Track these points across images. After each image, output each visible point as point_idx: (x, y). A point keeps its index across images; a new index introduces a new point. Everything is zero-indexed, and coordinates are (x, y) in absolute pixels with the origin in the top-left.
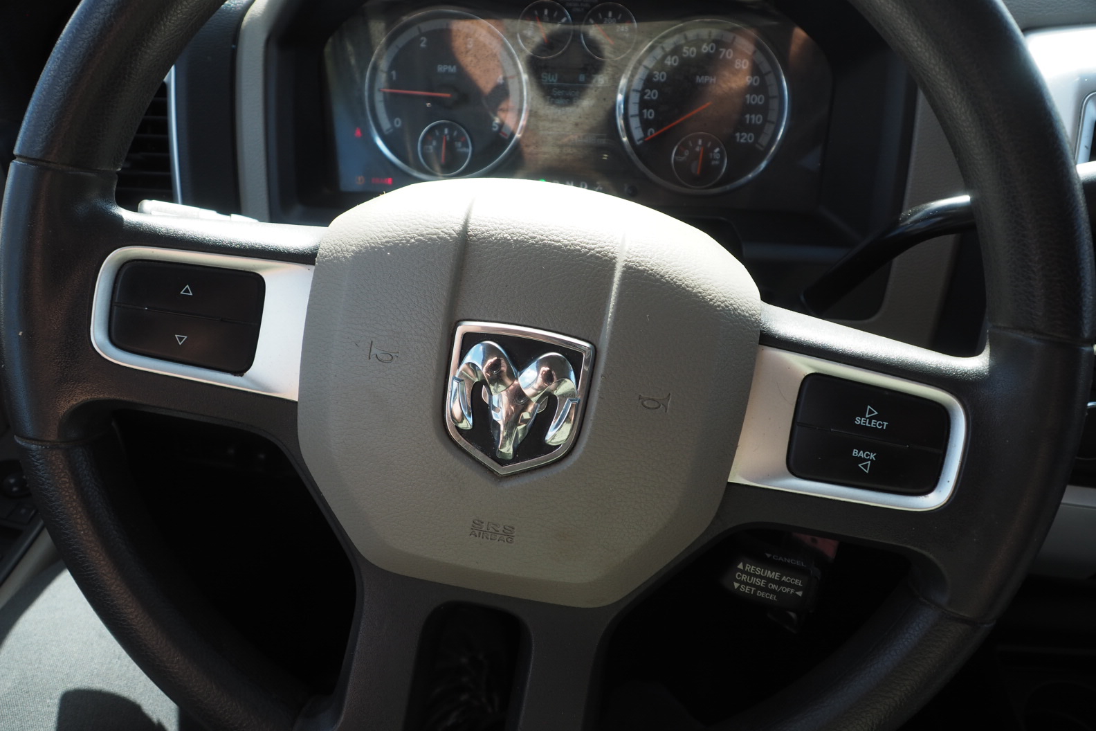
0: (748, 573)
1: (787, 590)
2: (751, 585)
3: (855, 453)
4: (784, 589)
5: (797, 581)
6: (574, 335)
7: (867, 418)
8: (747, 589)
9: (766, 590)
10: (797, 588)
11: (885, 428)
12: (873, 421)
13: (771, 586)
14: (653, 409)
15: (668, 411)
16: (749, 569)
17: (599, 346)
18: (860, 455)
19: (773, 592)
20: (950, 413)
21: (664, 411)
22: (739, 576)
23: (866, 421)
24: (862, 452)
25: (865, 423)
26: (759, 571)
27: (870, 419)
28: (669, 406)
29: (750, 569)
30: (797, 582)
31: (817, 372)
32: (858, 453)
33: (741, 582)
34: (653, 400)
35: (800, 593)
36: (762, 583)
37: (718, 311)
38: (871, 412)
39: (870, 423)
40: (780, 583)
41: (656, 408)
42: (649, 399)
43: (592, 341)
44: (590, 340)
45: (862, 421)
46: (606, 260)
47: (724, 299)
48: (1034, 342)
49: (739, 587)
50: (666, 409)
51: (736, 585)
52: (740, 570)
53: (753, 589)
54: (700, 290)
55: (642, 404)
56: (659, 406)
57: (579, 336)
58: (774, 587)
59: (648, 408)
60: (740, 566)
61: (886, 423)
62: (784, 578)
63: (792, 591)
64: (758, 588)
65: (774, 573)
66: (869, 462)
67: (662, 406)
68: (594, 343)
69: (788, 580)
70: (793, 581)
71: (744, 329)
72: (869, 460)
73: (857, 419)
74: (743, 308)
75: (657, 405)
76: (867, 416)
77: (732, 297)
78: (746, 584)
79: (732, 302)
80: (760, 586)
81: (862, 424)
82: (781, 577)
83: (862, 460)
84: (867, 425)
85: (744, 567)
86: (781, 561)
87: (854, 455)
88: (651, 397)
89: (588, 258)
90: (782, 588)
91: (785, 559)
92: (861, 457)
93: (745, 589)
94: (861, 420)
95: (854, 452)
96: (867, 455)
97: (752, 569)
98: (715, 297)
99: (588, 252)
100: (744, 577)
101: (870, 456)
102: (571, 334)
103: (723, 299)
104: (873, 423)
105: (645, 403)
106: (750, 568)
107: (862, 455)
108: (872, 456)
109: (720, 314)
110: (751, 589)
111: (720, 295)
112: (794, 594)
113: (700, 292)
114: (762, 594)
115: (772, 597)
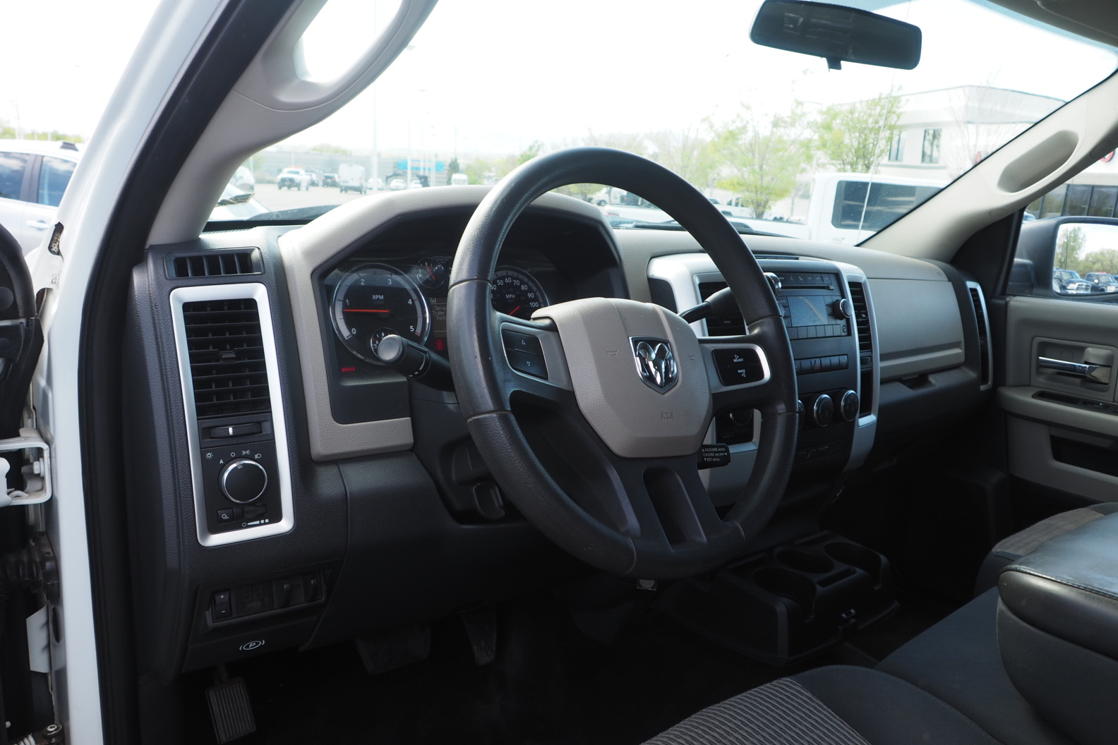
9: (715, 457)
36: (712, 455)
58: (717, 455)
82: (718, 450)
83: (742, 373)
93: (709, 460)
114: (714, 460)
115: (718, 460)
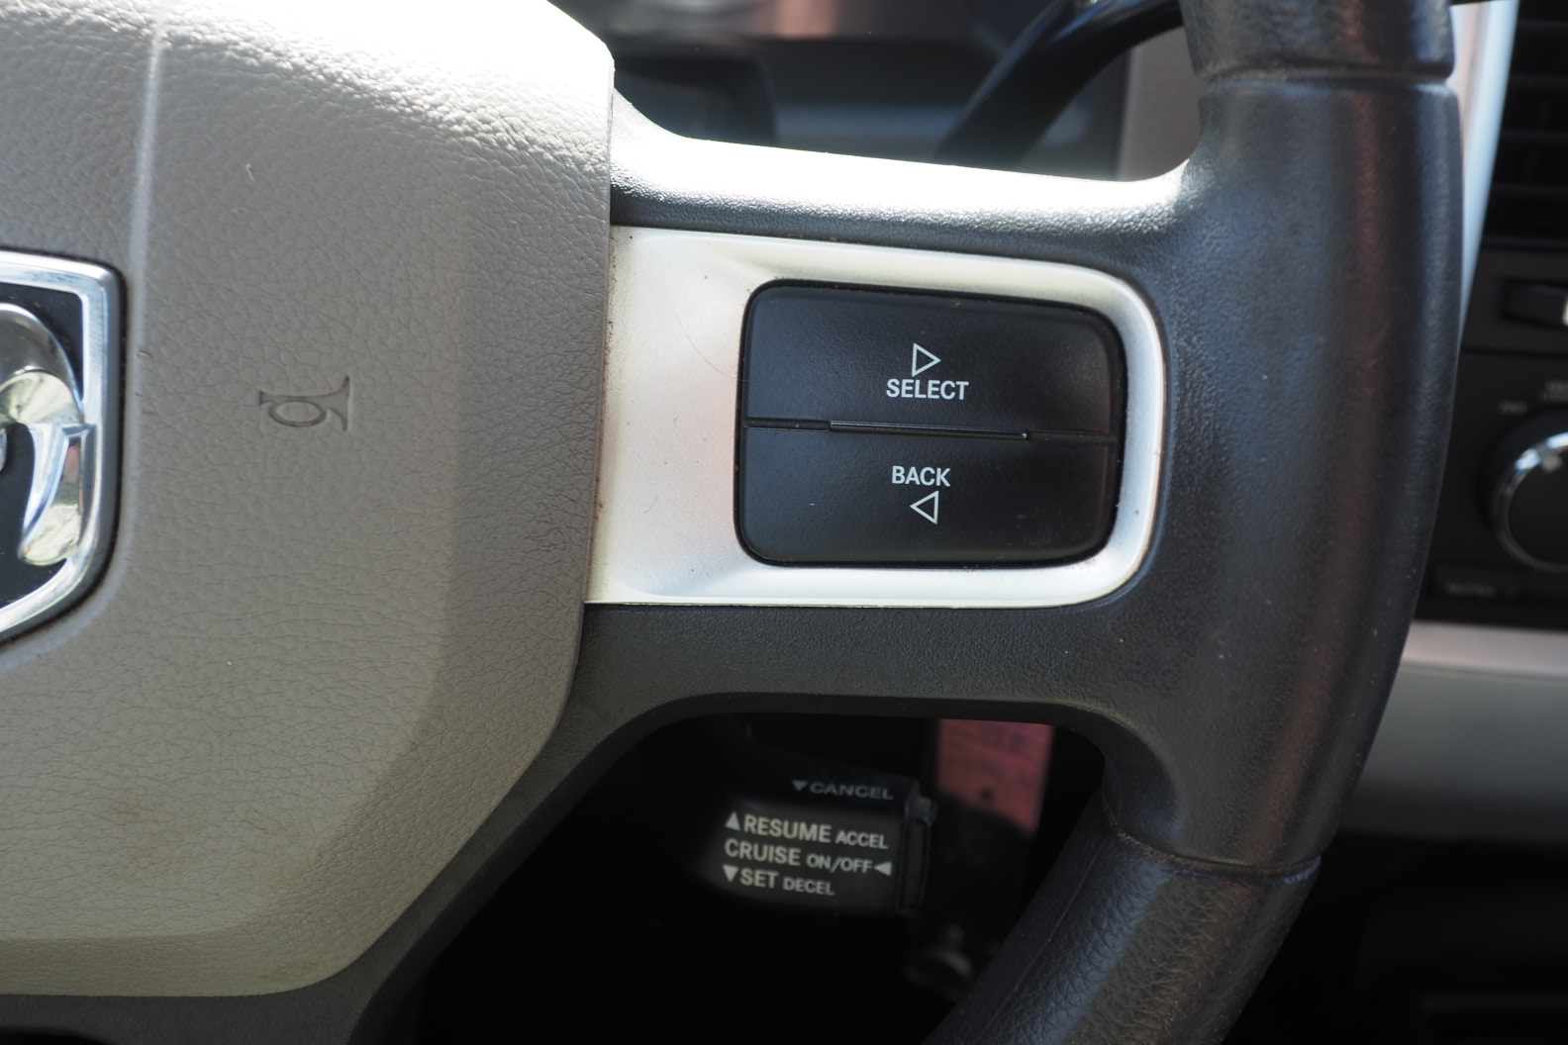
0: (752, 838)
1: (854, 864)
2: (767, 865)
3: (898, 475)
4: (847, 864)
5: (872, 838)
6: (55, 248)
7: (915, 378)
8: (758, 878)
9: (803, 871)
10: (877, 856)
11: (961, 397)
12: (931, 382)
13: (813, 860)
14: (306, 424)
15: (350, 427)
16: (752, 825)
17: (127, 272)
18: (909, 478)
19: (820, 874)
20: (1121, 329)
21: (338, 425)
22: (733, 847)
23: (913, 385)
24: (913, 470)
25: (913, 392)
26: (778, 827)
27: (924, 378)
28: (350, 412)
29: (756, 827)
30: (875, 840)
31: (780, 276)
32: (906, 475)
33: (741, 863)
34: (302, 399)
35: (885, 868)
36: (791, 857)
37: (456, 134)
38: (923, 360)
39: (924, 390)
40: (834, 850)
41: (315, 422)
42: (290, 399)
43: (108, 261)
44: (102, 257)
45: (904, 388)
46: (124, 32)
47: (477, 102)
48: (1295, 92)
49: (738, 875)
50: (345, 422)
51: (730, 871)
52: (732, 833)
53: (773, 875)
54: (398, 82)
55: (272, 414)
56: (323, 415)
57: (69, 251)
58: (821, 861)
59: (293, 425)
60: (733, 823)
61: (963, 384)
62: (843, 837)
63: (866, 865)
64: (784, 870)
65: (814, 827)
66: (936, 494)
67: (329, 414)
68: (116, 263)
69: (853, 838)
70: (864, 839)
71: (552, 181)
72: (934, 488)
73: (889, 385)
74: (542, 125)
75: (315, 414)
76: (915, 373)
77: (503, 95)
78: (754, 865)
79: (502, 108)
80: (786, 864)
81: (904, 395)
82: (833, 834)
83: (917, 491)
84: (917, 395)
85: (741, 821)
86: (830, 794)
87: (894, 481)
88: (293, 393)
89: (70, 30)
90: (841, 861)
91: (843, 787)
92: (912, 482)
93: (753, 879)
94: (900, 387)
95: (895, 475)
96: (928, 476)
97: (761, 826)
98: (447, 97)
99: (67, 16)
100: (745, 850)
101: (935, 476)
102: (46, 248)
103: (468, 102)
104: (931, 389)
105: (280, 411)
106: (755, 823)
107: (916, 479)
108: (941, 477)
109: (464, 143)
110: (767, 877)
111: (462, 91)
112: (872, 872)
113: (399, 89)
114: (795, 885)
115: (820, 887)
